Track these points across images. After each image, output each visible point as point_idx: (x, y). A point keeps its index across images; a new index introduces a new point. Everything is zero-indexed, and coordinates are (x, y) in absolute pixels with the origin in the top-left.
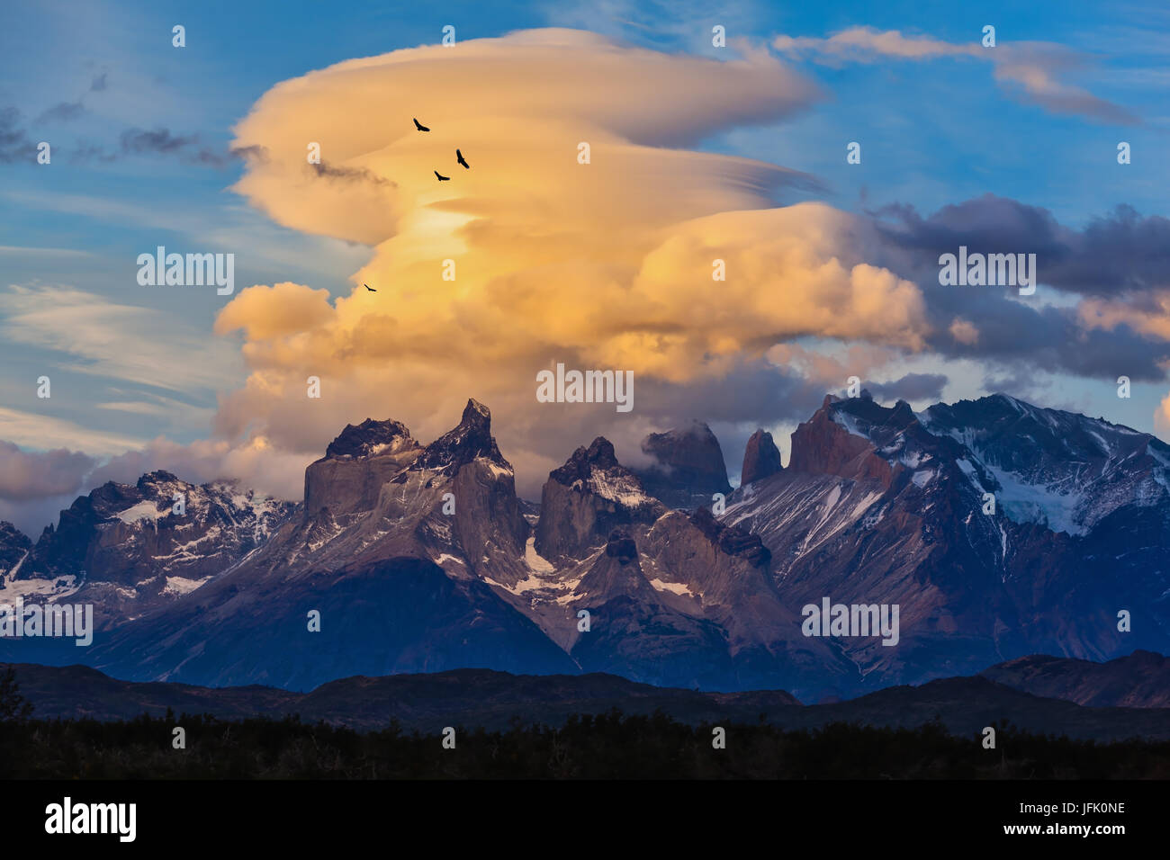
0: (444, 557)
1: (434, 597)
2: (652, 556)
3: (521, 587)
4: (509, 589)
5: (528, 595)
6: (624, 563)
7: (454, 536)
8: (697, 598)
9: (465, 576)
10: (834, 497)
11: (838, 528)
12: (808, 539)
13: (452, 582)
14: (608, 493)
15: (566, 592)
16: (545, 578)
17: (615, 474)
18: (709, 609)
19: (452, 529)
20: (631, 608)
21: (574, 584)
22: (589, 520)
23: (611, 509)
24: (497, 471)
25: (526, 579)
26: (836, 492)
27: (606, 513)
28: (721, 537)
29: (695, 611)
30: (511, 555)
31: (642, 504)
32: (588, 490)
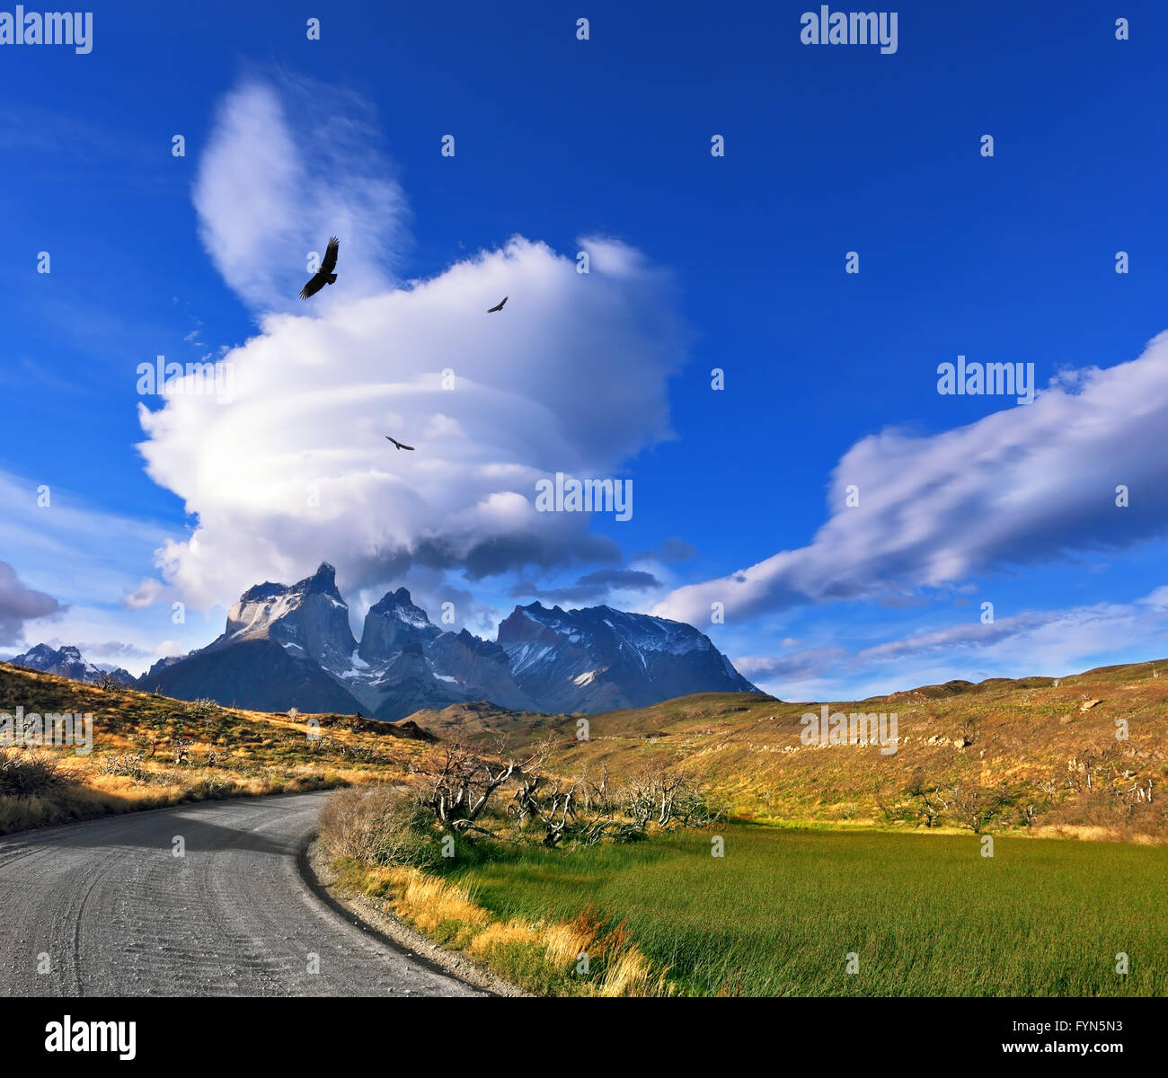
0: (289, 644)
1: (276, 667)
2: (432, 659)
3: (347, 674)
4: (337, 674)
5: (350, 680)
6: (415, 657)
7: (299, 631)
8: (461, 684)
9: (301, 656)
10: (525, 650)
11: (531, 664)
12: (514, 669)
13: (290, 659)
14: (406, 620)
15: (376, 678)
16: (362, 670)
17: (410, 610)
18: (469, 690)
19: (297, 627)
20: (418, 685)
21: (380, 674)
22: (393, 635)
23: (407, 629)
24: (336, 603)
25: (350, 670)
26: (526, 648)
27: (403, 631)
28: (477, 646)
29: (460, 690)
30: (342, 655)
31: (426, 627)
32: (394, 617)
